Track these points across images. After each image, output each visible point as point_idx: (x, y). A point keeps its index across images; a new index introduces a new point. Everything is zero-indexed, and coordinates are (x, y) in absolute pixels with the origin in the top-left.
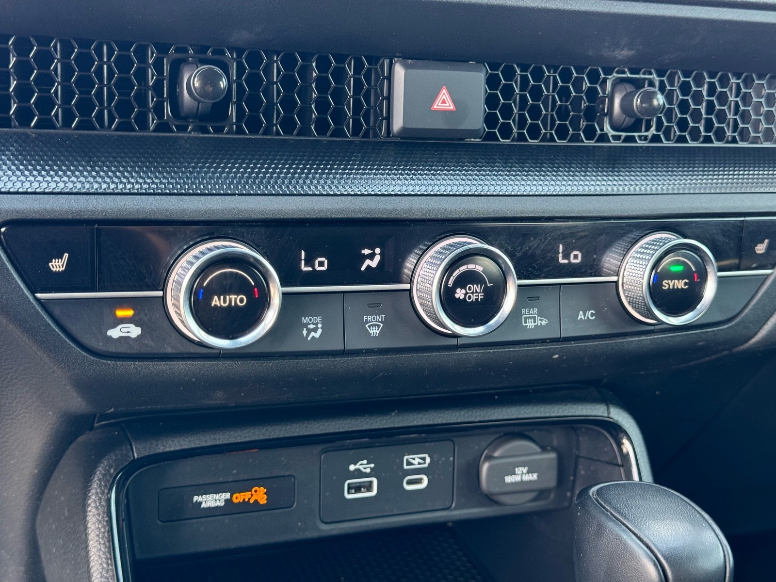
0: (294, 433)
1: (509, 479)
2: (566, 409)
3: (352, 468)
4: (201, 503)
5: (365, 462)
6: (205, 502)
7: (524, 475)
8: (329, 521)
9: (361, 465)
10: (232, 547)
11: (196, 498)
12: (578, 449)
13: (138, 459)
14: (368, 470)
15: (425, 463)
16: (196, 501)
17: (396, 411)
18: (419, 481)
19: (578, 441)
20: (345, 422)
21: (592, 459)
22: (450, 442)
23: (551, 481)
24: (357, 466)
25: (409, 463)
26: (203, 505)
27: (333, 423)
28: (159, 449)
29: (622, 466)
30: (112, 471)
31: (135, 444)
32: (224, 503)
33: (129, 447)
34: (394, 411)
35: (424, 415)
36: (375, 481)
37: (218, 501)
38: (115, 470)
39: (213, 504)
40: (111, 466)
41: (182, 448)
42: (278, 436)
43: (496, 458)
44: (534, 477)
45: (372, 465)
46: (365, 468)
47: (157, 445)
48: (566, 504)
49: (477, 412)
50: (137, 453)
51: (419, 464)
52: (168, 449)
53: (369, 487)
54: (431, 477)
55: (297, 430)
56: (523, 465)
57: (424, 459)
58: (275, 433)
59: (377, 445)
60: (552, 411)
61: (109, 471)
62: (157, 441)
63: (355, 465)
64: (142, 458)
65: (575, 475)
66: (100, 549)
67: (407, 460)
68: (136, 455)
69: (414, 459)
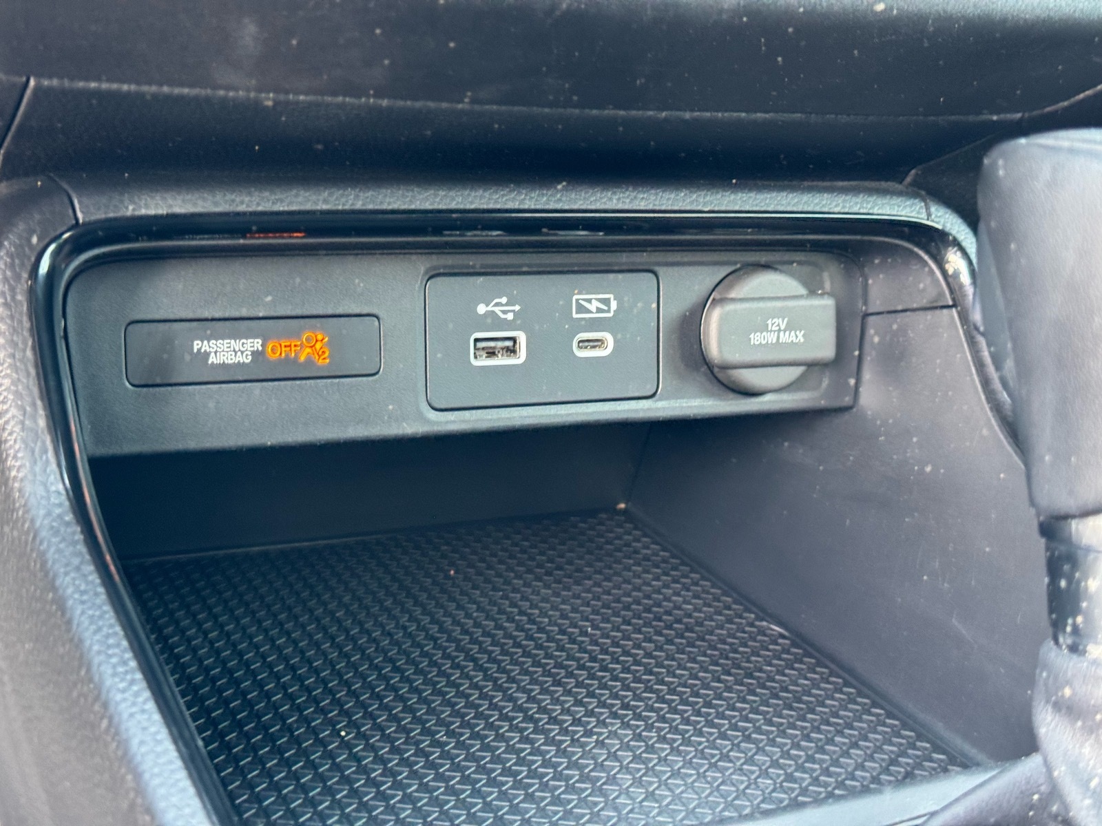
0: (381, 203)
1: (756, 338)
2: (857, 203)
3: (482, 309)
4: (207, 354)
5: (504, 300)
6: (216, 352)
7: (782, 333)
8: (443, 406)
9: (497, 305)
10: (269, 443)
11: (197, 345)
12: (865, 303)
13: (84, 224)
14: (510, 316)
15: (608, 311)
16: (199, 350)
17: (564, 183)
18: (597, 343)
19: (865, 287)
20: (473, 194)
21: (895, 312)
22: (651, 275)
23: (826, 350)
24: (490, 308)
25: (581, 309)
26: (212, 359)
27: (452, 193)
28: (127, 208)
29: (954, 306)
30: (35, 240)
31: (79, 197)
32: (250, 358)
33: (66, 200)
34: (559, 183)
35: (614, 193)
36: (522, 337)
37: (239, 353)
38: (39, 239)
39: (230, 359)
40: (31, 232)
41: (170, 211)
42: (353, 207)
43: (733, 300)
44: (798, 337)
45: (517, 308)
46: (504, 312)
47: (122, 202)
48: (847, 400)
49: (706, 195)
50: (82, 212)
51: (599, 310)
52: (143, 212)
53: (512, 351)
54: (619, 336)
55: (388, 200)
56: (780, 314)
57: (606, 302)
58: (347, 201)
59: (525, 269)
60: (834, 204)
61: (29, 240)
62: (122, 194)
63: (487, 306)
64: (90, 223)
65: (861, 348)
66: (19, 380)
67: (577, 300)
68: (80, 215)
69: (589, 301)
